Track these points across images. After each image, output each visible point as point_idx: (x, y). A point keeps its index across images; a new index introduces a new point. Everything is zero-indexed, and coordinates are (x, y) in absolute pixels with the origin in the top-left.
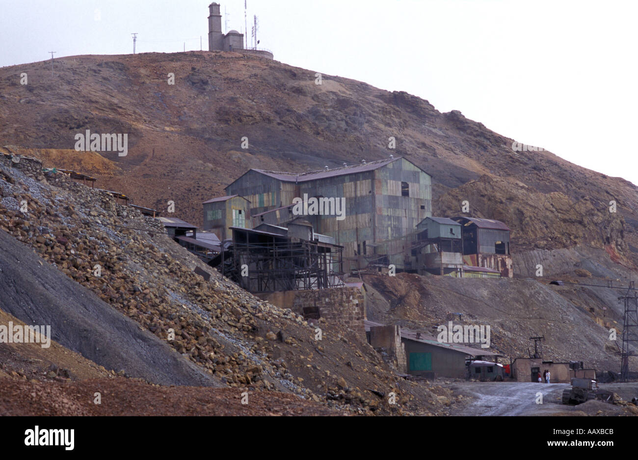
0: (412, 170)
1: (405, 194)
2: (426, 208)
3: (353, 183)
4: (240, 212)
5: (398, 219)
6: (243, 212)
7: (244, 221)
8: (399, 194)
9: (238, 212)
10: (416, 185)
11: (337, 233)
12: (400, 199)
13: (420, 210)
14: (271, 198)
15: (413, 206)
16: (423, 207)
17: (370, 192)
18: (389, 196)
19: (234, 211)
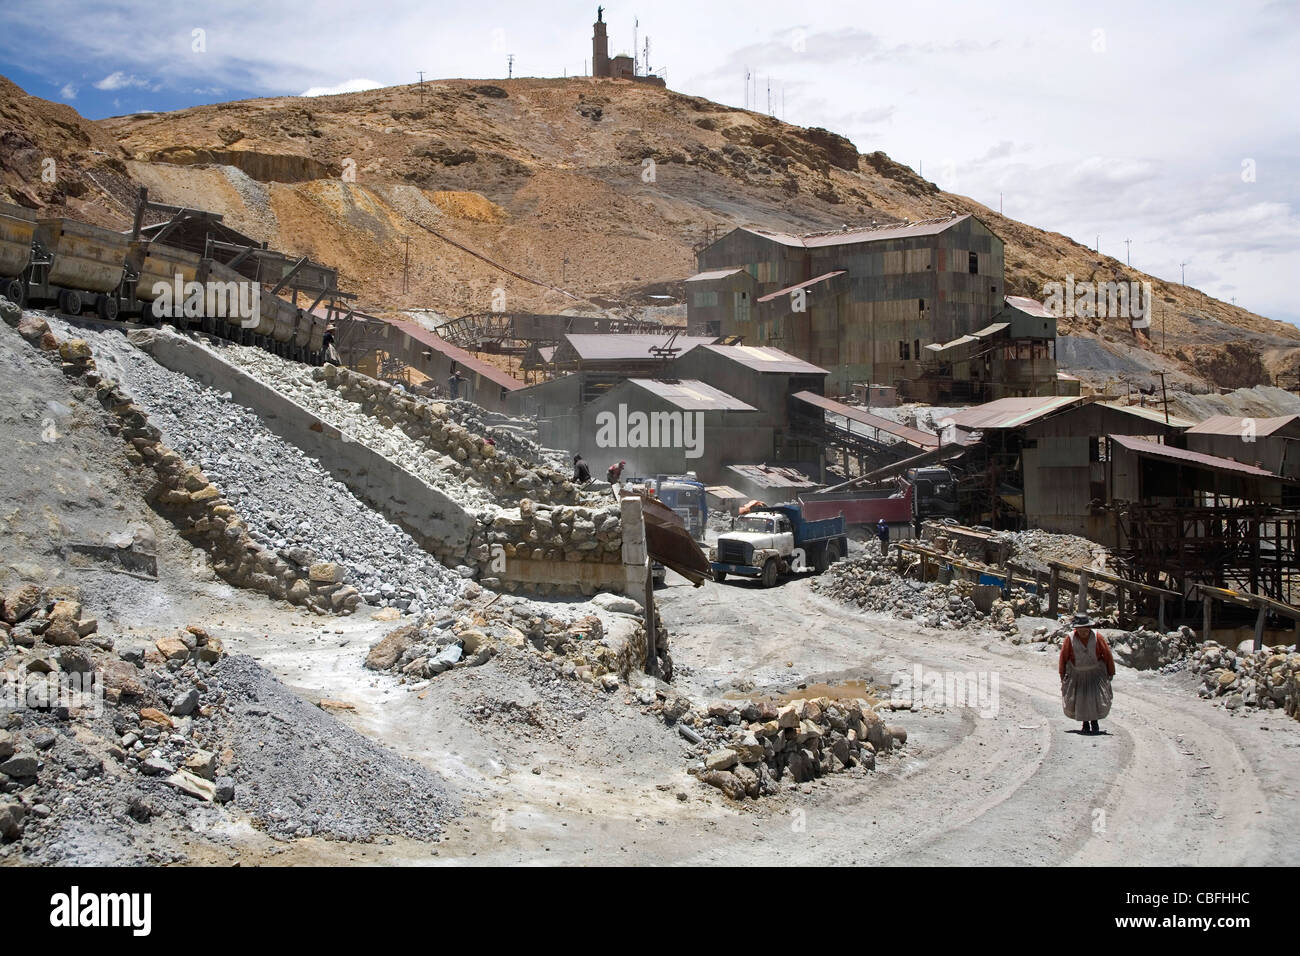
0: (982, 234)
1: (973, 269)
2: (997, 290)
3: (899, 252)
4: (744, 296)
5: (964, 307)
6: (747, 294)
7: (748, 310)
8: (966, 270)
9: (741, 294)
10: (987, 255)
11: (871, 325)
12: (967, 277)
13: (991, 293)
14: (769, 270)
15: (981, 286)
16: (993, 289)
17: (928, 267)
18: (955, 273)
19: (736, 295)
